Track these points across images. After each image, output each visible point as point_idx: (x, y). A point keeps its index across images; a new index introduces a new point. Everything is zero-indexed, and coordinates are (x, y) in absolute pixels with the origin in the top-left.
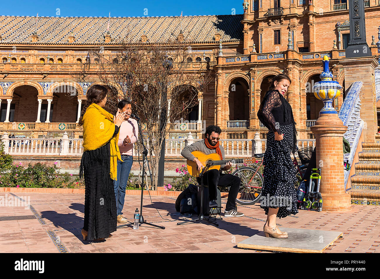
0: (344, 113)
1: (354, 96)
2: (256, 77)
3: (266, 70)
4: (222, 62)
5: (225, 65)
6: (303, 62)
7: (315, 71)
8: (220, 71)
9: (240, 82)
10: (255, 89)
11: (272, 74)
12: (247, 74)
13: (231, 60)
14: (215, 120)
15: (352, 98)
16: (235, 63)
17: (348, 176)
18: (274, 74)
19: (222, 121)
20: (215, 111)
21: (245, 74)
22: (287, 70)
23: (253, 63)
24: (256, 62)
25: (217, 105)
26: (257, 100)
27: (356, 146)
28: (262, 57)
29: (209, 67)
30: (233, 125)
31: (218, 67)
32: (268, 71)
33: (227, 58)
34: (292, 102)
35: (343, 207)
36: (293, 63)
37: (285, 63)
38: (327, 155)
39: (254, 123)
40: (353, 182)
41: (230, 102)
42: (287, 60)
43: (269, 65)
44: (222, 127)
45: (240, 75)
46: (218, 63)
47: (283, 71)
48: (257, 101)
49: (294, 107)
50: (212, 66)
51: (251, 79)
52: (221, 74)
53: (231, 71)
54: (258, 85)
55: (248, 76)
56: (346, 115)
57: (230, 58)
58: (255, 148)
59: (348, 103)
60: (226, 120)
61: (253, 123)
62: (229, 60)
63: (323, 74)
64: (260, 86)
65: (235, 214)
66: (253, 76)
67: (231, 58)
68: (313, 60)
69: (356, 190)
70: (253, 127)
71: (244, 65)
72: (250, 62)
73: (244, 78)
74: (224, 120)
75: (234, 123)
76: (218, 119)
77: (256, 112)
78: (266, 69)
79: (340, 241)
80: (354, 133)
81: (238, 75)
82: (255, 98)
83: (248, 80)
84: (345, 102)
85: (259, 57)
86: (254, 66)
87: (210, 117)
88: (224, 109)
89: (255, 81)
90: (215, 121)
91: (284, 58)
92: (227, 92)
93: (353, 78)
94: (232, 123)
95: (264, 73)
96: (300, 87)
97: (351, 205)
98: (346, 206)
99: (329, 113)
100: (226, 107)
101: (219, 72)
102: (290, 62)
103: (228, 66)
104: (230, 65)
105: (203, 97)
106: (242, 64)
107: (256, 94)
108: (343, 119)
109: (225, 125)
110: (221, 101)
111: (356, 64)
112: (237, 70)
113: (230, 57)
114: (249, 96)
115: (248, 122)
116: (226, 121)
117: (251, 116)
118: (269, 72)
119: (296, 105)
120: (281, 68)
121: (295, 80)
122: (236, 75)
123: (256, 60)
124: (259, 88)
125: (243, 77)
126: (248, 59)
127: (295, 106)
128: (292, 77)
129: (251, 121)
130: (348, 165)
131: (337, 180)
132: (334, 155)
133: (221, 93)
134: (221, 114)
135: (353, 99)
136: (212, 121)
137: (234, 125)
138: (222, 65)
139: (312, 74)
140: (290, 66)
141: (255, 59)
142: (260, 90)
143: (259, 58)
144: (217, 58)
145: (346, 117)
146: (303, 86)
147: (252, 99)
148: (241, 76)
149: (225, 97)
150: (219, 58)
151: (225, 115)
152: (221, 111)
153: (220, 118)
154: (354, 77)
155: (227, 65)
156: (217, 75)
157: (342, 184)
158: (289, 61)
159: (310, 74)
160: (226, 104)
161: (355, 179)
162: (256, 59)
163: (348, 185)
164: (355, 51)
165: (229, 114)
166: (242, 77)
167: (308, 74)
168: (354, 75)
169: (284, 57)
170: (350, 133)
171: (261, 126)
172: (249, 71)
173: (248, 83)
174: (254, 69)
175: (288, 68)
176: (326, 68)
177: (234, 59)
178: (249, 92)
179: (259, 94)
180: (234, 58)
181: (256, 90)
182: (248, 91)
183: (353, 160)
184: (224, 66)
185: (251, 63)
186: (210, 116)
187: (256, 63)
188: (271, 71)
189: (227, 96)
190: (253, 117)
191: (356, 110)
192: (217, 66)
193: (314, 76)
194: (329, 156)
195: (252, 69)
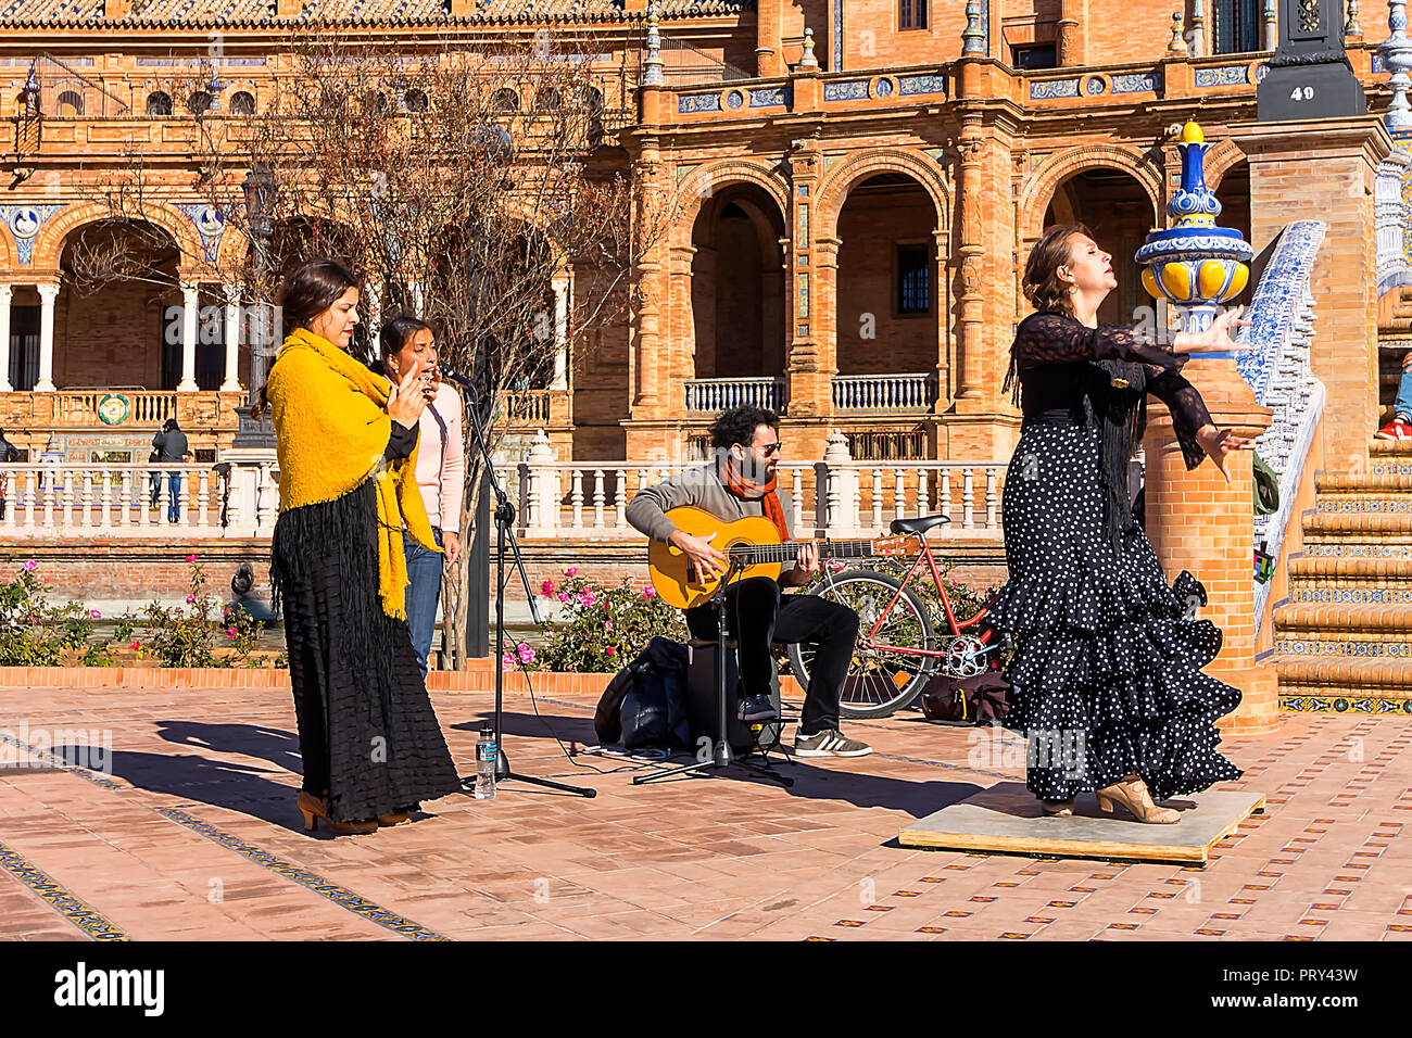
0: (1255, 353)
1: (1292, 284)
2: (815, 183)
3: (864, 150)
4: (661, 112)
5: (674, 126)
6: (1030, 113)
7: (1086, 156)
8: (651, 154)
9: (743, 205)
10: (814, 237)
11: (889, 167)
12: (775, 169)
13: (701, 102)
14: (632, 376)
15: (1285, 292)
16: (720, 116)
17: (1263, 603)
18: (901, 169)
19: (662, 378)
20: (632, 335)
21: (768, 166)
22: (961, 148)
23: (805, 115)
24: (820, 114)
25: (641, 307)
26: (820, 286)
27: (1294, 488)
28: (843, 88)
29: (601, 134)
30: (711, 401)
31: (642, 136)
32: (871, 155)
33: (683, 92)
34: (980, 297)
35: (1249, 716)
36: (989, 118)
37: (951, 120)
38: (1189, 520)
39: (808, 390)
40: (1282, 627)
41: (699, 293)
42: (960, 103)
43: (878, 126)
44: (665, 410)
45: (742, 174)
46: (640, 116)
47: (939, 153)
48: (824, 290)
49: (989, 318)
50: (613, 132)
51: (796, 192)
52: (655, 169)
53: (701, 155)
54: (827, 216)
55: (782, 179)
56: (1261, 363)
57: (698, 94)
58: (829, 501)
59: (1270, 311)
60: (680, 376)
61: (801, 389)
62: (692, 104)
63: (1181, 198)
64: (833, 225)
65: (837, 747)
66: (803, 179)
67: (703, 94)
68: (1077, 102)
69: (1293, 658)
70: (805, 406)
71: (761, 126)
72: (790, 110)
73: (763, 185)
74: (672, 376)
75: (718, 391)
76: (643, 373)
77: (815, 341)
78: (864, 145)
79: (1256, 822)
80: (1288, 436)
81: (735, 170)
82: (815, 276)
83: (781, 193)
84: (1256, 309)
85: (832, 90)
86: (806, 131)
87: (609, 365)
88: (674, 328)
89: (815, 199)
90: (632, 383)
91: (947, 96)
92: (683, 250)
93: (1285, 207)
94: (707, 388)
95: (854, 161)
96: (1016, 227)
97: (1277, 713)
98: (1260, 714)
99: (1203, 357)
100: (679, 317)
101: (649, 160)
102: (971, 111)
103: (689, 131)
104: (697, 126)
105: (572, 274)
106: (753, 121)
107: (816, 259)
108: (1249, 377)
109: (676, 401)
110: (657, 288)
111: (1298, 148)
112: (728, 149)
113: (699, 91)
114: (785, 266)
115: (781, 387)
116: (683, 380)
117: (793, 358)
118: (877, 160)
119: (998, 309)
120: (932, 141)
121: (995, 194)
122: (724, 171)
123: (817, 104)
124: (832, 233)
125: (757, 182)
126: (780, 97)
127: (992, 313)
128: (983, 184)
129: (796, 382)
130: (1265, 561)
131: (1226, 616)
132: (1219, 520)
133: (658, 256)
134: (659, 350)
135: (1288, 296)
136: (615, 379)
137: (718, 399)
138: (661, 128)
139: (1069, 170)
140: (974, 131)
141: (813, 98)
142: (835, 238)
143: (833, 93)
144: (639, 95)
145: (1263, 369)
146: (1031, 221)
147: (800, 283)
148: (750, 179)
149: (678, 274)
150: (646, 94)
151: (677, 353)
152: (660, 335)
153: (656, 365)
154: (1289, 203)
155: (684, 127)
156: (640, 170)
157: (1244, 632)
158: (970, 107)
159: (1060, 166)
160: (680, 305)
161: (1289, 614)
162: (816, 100)
163: (1264, 641)
164: (1298, 90)
165: (692, 349)
166: (754, 180)
167: (1054, 170)
168: (1289, 196)
169: (946, 90)
170: (1272, 435)
171: (841, 405)
172: (787, 156)
173: (782, 208)
174: (810, 144)
175: (963, 142)
176: (1191, 173)
177: (716, 97)
178: (785, 248)
179: (832, 259)
180: (714, 93)
181: (817, 242)
182: (781, 246)
183: (1283, 544)
184: (671, 131)
185: (796, 116)
186: (608, 358)
187: (818, 119)
188: (887, 153)
189: (686, 267)
190: (805, 362)
191: (1299, 342)
192: (635, 133)
193: (1079, 175)
194: (1197, 525)
195: (797, 147)
